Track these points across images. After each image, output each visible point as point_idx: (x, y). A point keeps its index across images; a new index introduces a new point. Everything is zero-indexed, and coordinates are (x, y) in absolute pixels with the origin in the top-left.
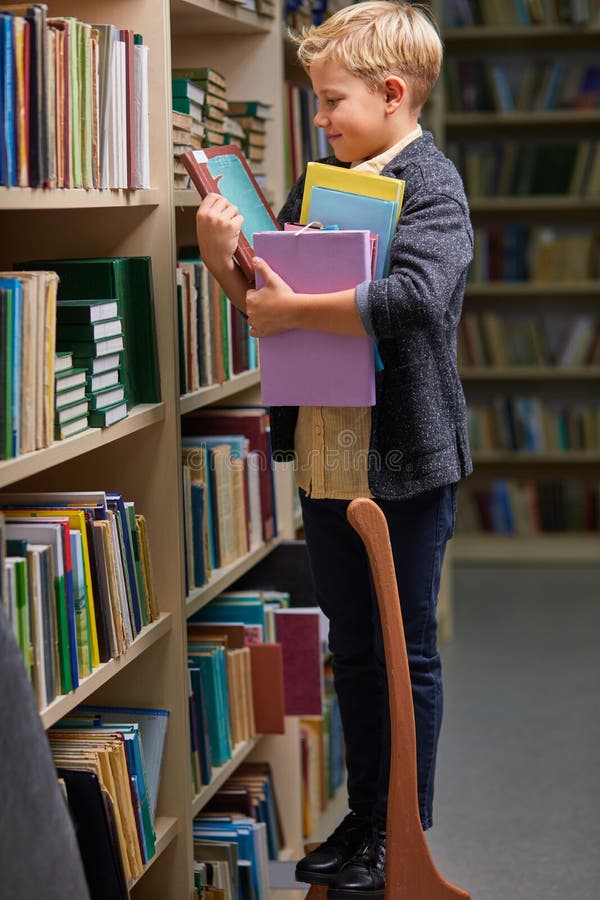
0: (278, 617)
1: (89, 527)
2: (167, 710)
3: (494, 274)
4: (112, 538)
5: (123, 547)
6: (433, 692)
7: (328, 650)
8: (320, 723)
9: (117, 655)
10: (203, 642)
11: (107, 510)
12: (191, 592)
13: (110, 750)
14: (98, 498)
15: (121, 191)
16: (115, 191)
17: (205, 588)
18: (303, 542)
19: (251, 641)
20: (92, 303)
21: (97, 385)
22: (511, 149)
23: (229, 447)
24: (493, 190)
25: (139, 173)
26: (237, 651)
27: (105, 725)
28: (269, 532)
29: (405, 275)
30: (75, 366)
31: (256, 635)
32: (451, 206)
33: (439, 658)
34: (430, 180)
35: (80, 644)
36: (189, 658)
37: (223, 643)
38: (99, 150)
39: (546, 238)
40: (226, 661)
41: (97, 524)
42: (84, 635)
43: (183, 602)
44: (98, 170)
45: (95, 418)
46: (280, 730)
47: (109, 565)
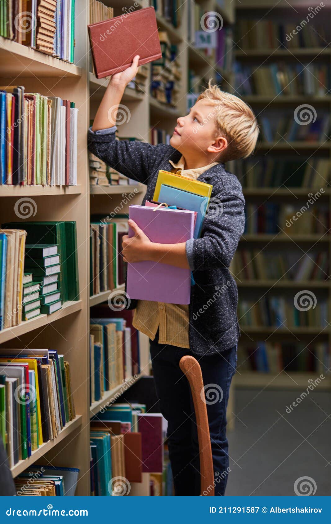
0: (139, 417)
1: (39, 368)
2: (78, 468)
3: (261, 229)
4: (51, 375)
5: (57, 379)
6: (224, 459)
7: (166, 437)
8: (161, 476)
9: (52, 438)
10: (98, 431)
11: (49, 359)
12: (92, 404)
13: (47, 490)
14: (45, 352)
15: (61, 186)
16: (58, 186)
17: (100, 401)
18: (152, 377)
19: (124, 431)
20: (44, 246)
21: (45, 291)
22: (271, 162)
23: (115, 325)
24: (260, 183)
25: (71, 176)
26: (117, 437)
27: (44, 476)
28: (136, 371)
29: (213, 238)
30: (34, 280)
31: (127, 428)
32: (238, 202)
33: (227, 441)
34: (227, 187)
35: (32, 432)
36: (91, 440)
37: (109, 432)
38: (50, 164)
39: (289, 210)
40: (111, 442)
41: (43, 366)
42: (35, 427)
43: (88, 409)
44: (49, 176)
45: (44, 309)
46: (140, 480)
47: (49, 389)
